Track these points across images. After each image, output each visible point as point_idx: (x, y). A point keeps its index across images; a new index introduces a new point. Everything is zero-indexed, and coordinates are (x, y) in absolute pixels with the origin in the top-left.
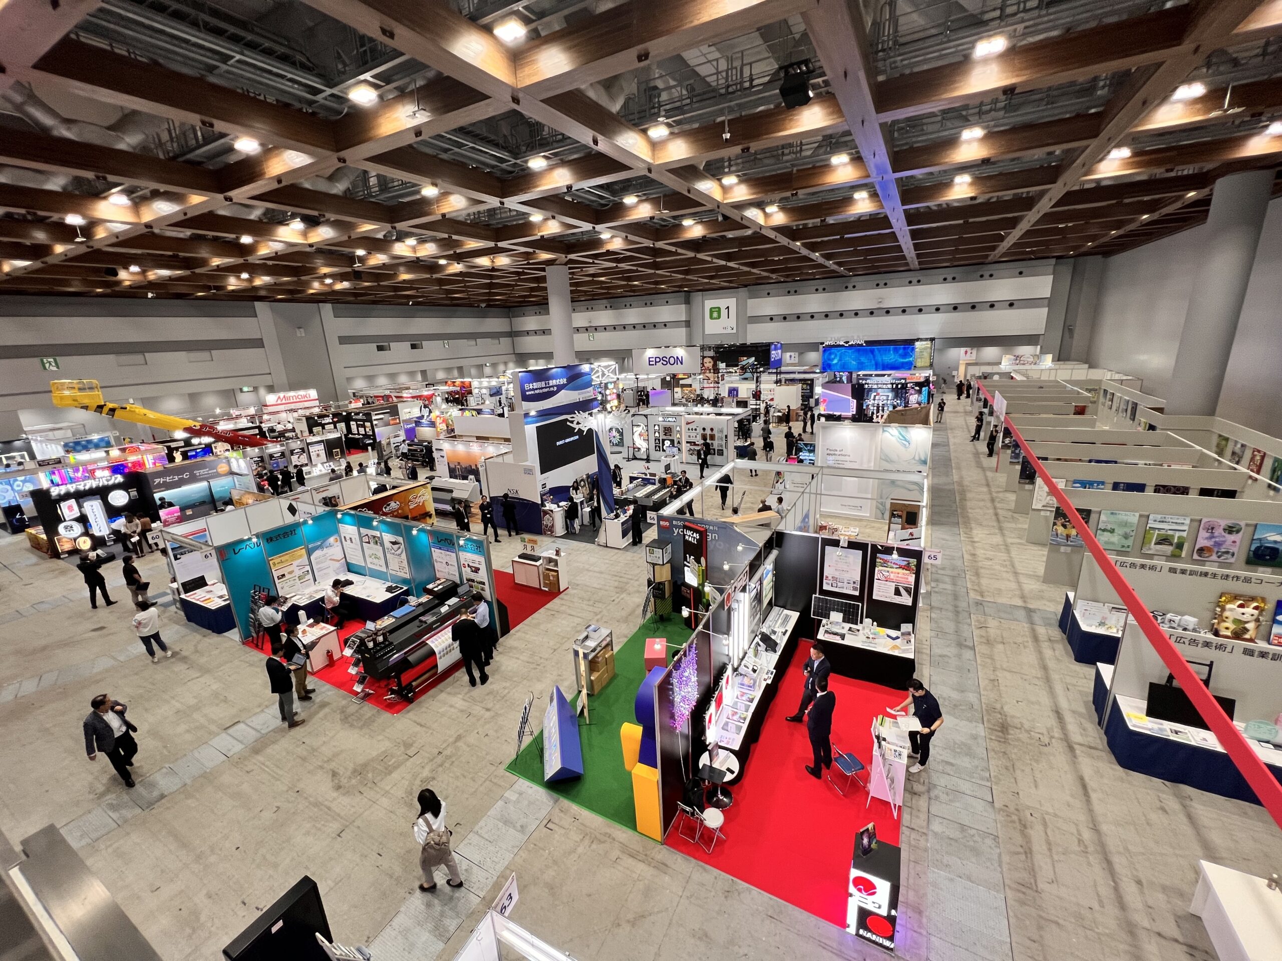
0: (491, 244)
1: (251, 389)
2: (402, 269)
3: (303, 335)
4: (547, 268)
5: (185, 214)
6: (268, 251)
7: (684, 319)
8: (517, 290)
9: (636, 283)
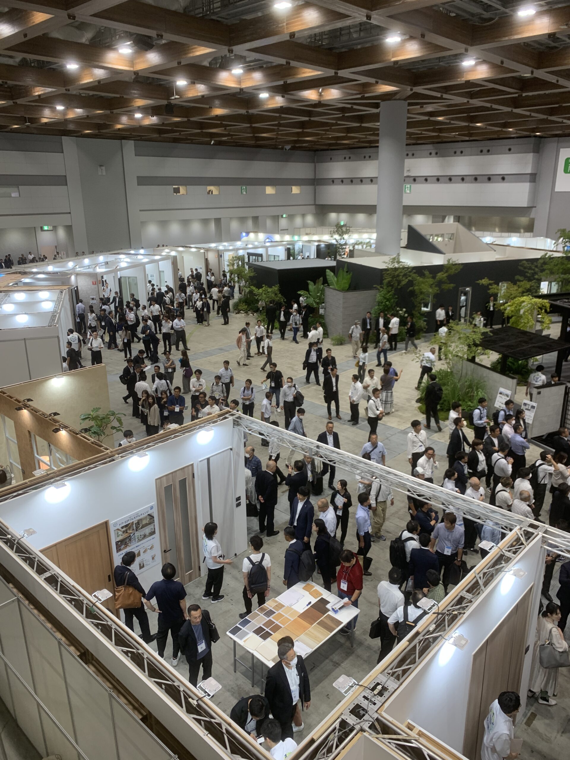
0: (330, 72)
1: (51, 228)
2: (217, 102)
3: (104, 174)
4: (382, 104)
5: (25, 35)
6: (91, 80)
7: (529, 171)
8: (334, 131)
9: (479, 125)
